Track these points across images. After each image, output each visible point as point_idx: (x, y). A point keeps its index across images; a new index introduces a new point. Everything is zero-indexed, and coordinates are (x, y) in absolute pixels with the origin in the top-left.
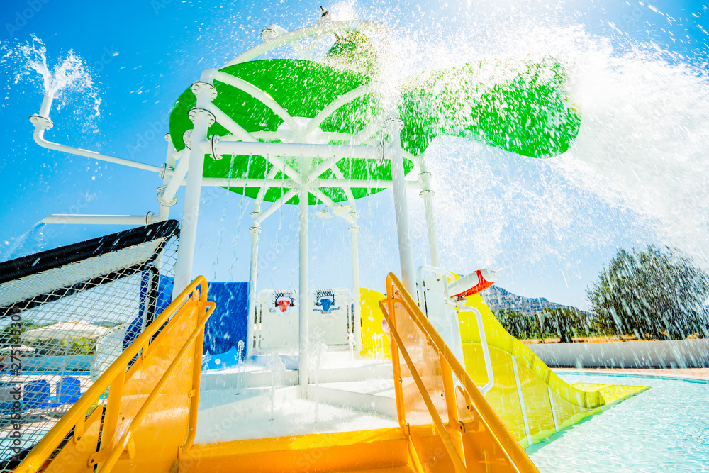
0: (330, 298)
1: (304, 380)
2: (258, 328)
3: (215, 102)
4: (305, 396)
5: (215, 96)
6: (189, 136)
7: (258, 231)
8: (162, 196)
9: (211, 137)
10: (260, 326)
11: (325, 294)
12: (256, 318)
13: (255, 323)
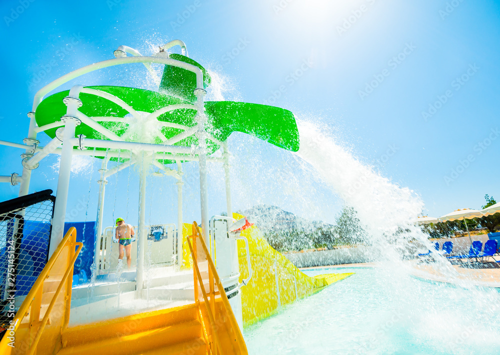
0: (161, 231)
1: (140, 287)
2: (103, 253)
3: (80, 109)
4: (141, 296)
5: (81, 106)
6: (61, 132)
7: (104, 184)
8: (26, 162)
9: (79, 136)
10: (105, 251)
11: (157, 228)
12: (101, 245)
13: (101, 249)
